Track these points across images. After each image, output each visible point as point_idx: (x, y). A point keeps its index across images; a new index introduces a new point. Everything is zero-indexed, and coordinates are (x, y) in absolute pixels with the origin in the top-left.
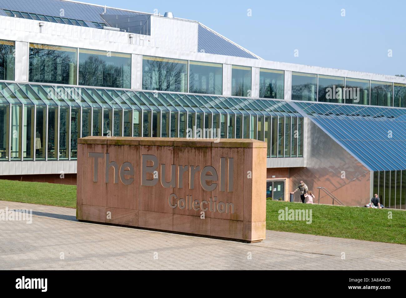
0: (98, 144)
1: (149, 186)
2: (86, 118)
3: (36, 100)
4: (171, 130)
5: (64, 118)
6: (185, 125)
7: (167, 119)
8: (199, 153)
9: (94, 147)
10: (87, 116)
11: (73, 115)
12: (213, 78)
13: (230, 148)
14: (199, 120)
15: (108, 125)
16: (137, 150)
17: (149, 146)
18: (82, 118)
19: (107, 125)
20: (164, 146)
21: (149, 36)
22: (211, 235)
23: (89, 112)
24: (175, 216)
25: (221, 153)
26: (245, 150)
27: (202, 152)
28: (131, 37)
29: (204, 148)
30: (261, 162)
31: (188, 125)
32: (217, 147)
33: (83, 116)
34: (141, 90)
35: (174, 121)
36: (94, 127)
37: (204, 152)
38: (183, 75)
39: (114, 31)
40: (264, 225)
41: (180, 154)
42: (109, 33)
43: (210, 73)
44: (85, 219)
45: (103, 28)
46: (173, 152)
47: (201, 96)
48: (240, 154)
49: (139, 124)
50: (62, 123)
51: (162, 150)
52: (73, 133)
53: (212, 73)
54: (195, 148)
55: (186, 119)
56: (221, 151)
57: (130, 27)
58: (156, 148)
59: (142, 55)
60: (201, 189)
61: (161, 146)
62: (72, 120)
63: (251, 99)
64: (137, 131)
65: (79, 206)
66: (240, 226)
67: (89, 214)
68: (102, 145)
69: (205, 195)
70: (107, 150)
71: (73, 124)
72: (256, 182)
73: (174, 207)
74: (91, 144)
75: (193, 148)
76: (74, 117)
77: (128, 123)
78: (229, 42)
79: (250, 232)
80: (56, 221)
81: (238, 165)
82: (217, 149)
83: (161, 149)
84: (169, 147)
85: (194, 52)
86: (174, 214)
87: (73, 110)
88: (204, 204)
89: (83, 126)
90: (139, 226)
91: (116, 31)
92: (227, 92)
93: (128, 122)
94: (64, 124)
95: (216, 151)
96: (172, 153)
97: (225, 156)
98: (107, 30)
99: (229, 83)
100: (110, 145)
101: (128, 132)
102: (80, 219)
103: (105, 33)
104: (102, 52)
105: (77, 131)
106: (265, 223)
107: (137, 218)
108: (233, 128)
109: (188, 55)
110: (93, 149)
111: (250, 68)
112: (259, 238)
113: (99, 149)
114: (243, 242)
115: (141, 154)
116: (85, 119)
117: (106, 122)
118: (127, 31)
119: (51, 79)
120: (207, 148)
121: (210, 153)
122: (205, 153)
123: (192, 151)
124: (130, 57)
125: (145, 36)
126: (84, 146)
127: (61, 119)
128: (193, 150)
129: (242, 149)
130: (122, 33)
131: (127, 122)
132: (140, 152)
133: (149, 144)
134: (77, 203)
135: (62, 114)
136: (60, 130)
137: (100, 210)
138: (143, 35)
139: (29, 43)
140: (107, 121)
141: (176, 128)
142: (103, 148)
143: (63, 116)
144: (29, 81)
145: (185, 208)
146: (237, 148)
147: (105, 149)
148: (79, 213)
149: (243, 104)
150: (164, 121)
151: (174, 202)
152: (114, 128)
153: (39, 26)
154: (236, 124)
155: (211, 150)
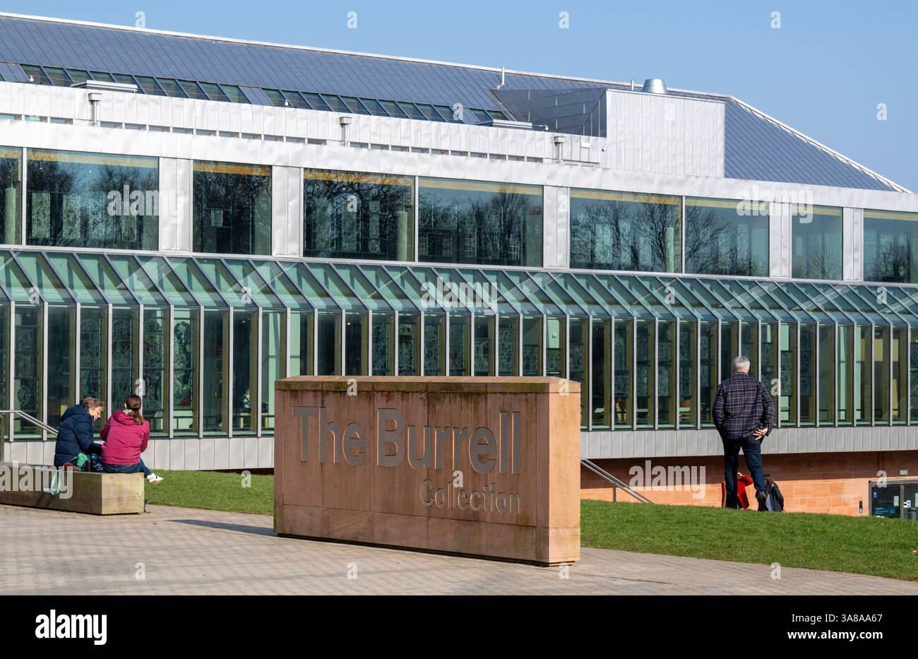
0: (309, 391)
1: (390, 467)
2: (433, 338)
3: (319, 298)
4: (638, 363)
5: (383, 338)
6: (672, 351)
7: (628, 336)
8: (467, 404)
9: (302, 397)
10: (436, 333)
11: (404, 330)
12: (747, 237)
13: (515, 393)
14: (706, 338)
15: (486, 351)
16: (370, 399)
17: (389, 392)
18: (425, 337)
19: (484, 353)
20: (413, 392)
21: (603, 138)
22: (488, 555)
23: (440, 324)
24: (432, 521)
25: (501, 404)
26: (539, 396)
27: (471, 402)
28: (559, 143)
29: (474, 394)
30: (567, 418)
31: (680, 349)
32: (495, 393)
33: (425, 333)
34: (567, 269)
35: (645, 340)
36: (453, 356)
37: (474, 402)
38: (670, 231)
39: (518, 130)
40: (576, 535)
41: (438, 407)
42: (505, 135)
43: (740, 226)
44: (288, 531)
45: (491, 125)
46: (426, 403)
47: (715, 280)
48: (529, 405)
49: (559, 349)
50: (377, 350)
51: (410, 400)
52: (405, 371)
53: (744, 225)
54: (460, 396)
55: (674, 335)
56: (501, 399)
57: (559, 118)
58: (399, 396)
59: (569, 189)
60: (470, 471)
61: (408, 393)
62: (400, 342)
63: (843, 285)
64: (555, 365)
65: (279, 509)
66: (531, 536)
67: (294, 521)
68: (314, 391)
69: (477, 480)
70: (322, 402)
71: (405, 351)
72: (558, 456)
73: (429, 504)
74: (296, 391)
75: (458, 395)
76: (406, 336)
77: (533, 348)
78: (811, 143)
79: (546, 547)
80: (237, 535)
81: (527, 424)
82: (494, 395)
83: (408, 398)
84: (420, 394)
85: (697, 177)
86: (429, 517)
87: (402, 320)
88: (475, 497)
89: (427, 356)
90: (374, 542)
91: (524, 131)
92: (781, 271)
93: (532, 344)
94: (383, 353)
95: (493, 400)
96: (424, 405)
97: (507, 408)
98: (500, 129)
99: (785, 247)
100: (327, 391)
101: (534, 367)
102: (281, 532)
103: (497, 136)
104: (473, 184)
105: (412, 366)
106: (578, 530)
107: (371, 526)
108: (793, 355)
109: (681, 183)
110: (300, 399)
111: (840, 211)
112: (566, 557)
113: (308, 399)
114: (538, 565)
115: (376, 408)
116: (432, 340)
117: (482, 345)
118: (552, 129)
119: (355, 248)
120: (479, 394)
121: (484, 404)
122: (476, 404)
123: (455, 401)
124: (541, 194)
125: (592, 138)
126: (285, 394)
127: (376, 340)
128: (458, 399)
129: (534, 395)
130: (538, 133)
131: (530, 345)
132: (375, 404)
133: (388, 389)
134: (275, 502)
135: (378, 328)
136: (373, 366)
137: (311, 514)
138: (587, 137)
139: (302, 169)
140: (484, 343)
141: (650, 358)
142: (315, 397)
143: (380, 333)
144: (304, 256)
145: (446, 506)
146: (526, 393)
147: (320, 399)
148: (278, 521)
149: (823, 298)
150: (622, 342)
151: (430, 494)
152: (500, 359)
153: (340, 126)
154: (801, 345)
155: (486, 398)
